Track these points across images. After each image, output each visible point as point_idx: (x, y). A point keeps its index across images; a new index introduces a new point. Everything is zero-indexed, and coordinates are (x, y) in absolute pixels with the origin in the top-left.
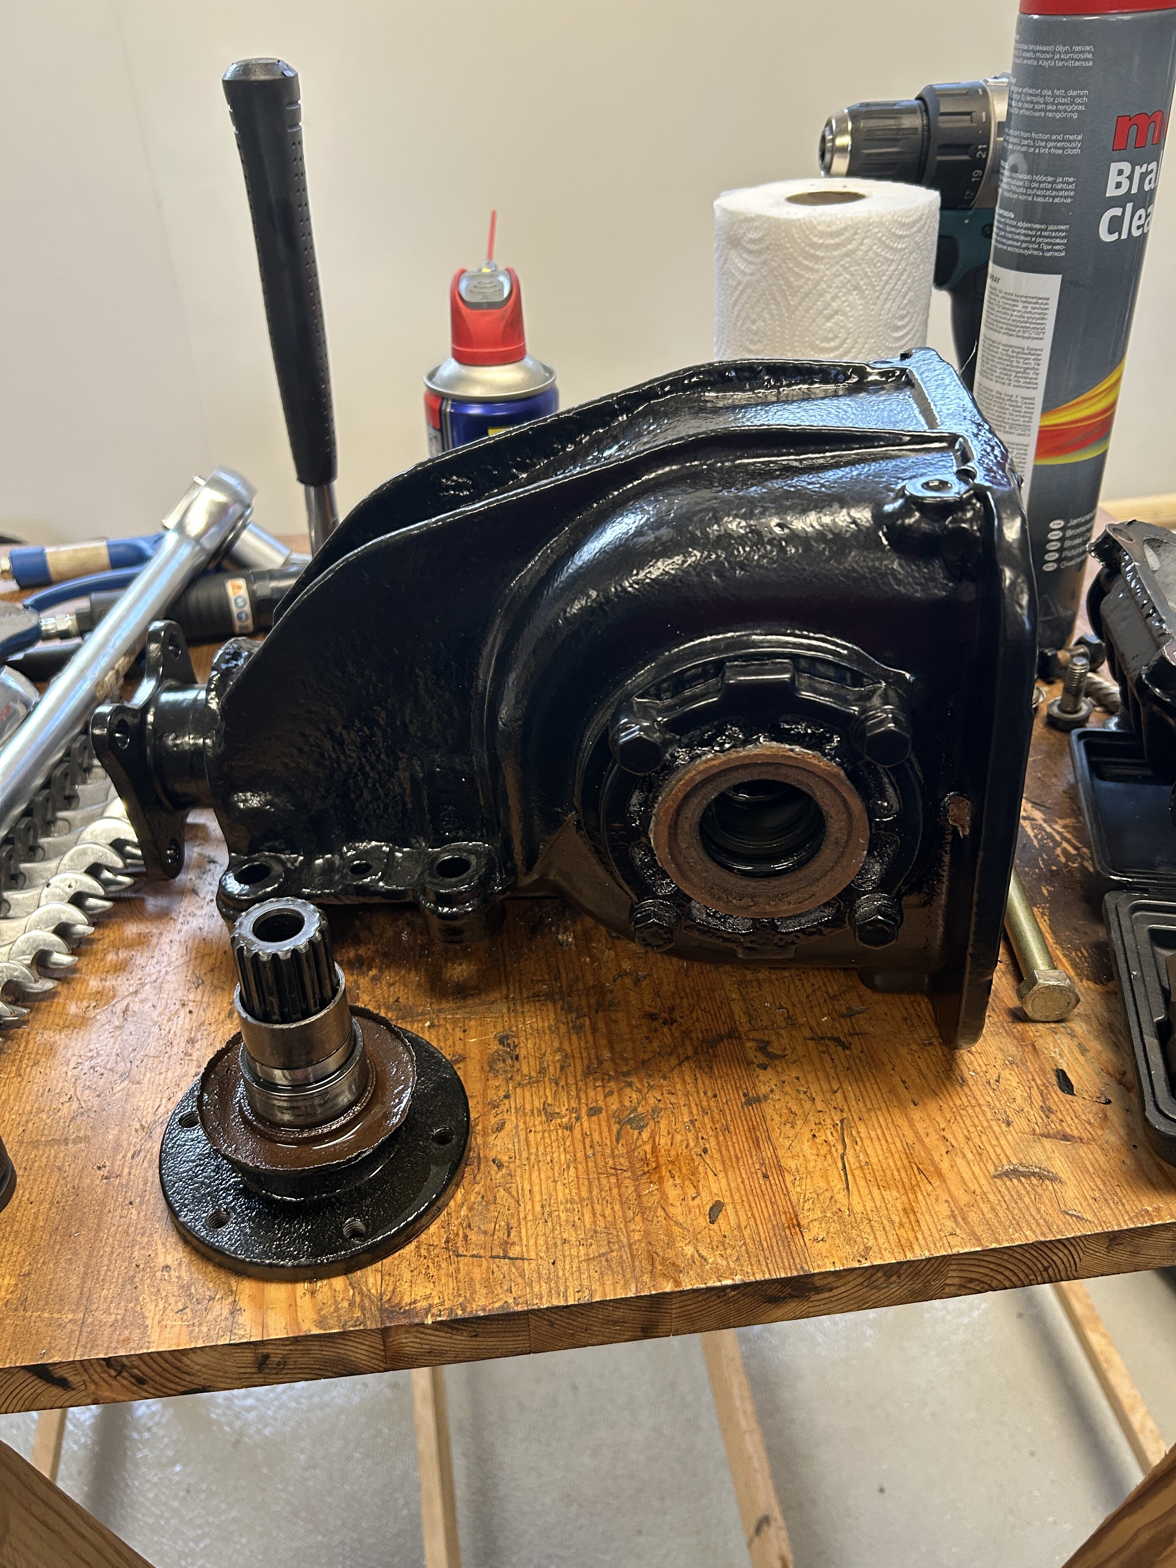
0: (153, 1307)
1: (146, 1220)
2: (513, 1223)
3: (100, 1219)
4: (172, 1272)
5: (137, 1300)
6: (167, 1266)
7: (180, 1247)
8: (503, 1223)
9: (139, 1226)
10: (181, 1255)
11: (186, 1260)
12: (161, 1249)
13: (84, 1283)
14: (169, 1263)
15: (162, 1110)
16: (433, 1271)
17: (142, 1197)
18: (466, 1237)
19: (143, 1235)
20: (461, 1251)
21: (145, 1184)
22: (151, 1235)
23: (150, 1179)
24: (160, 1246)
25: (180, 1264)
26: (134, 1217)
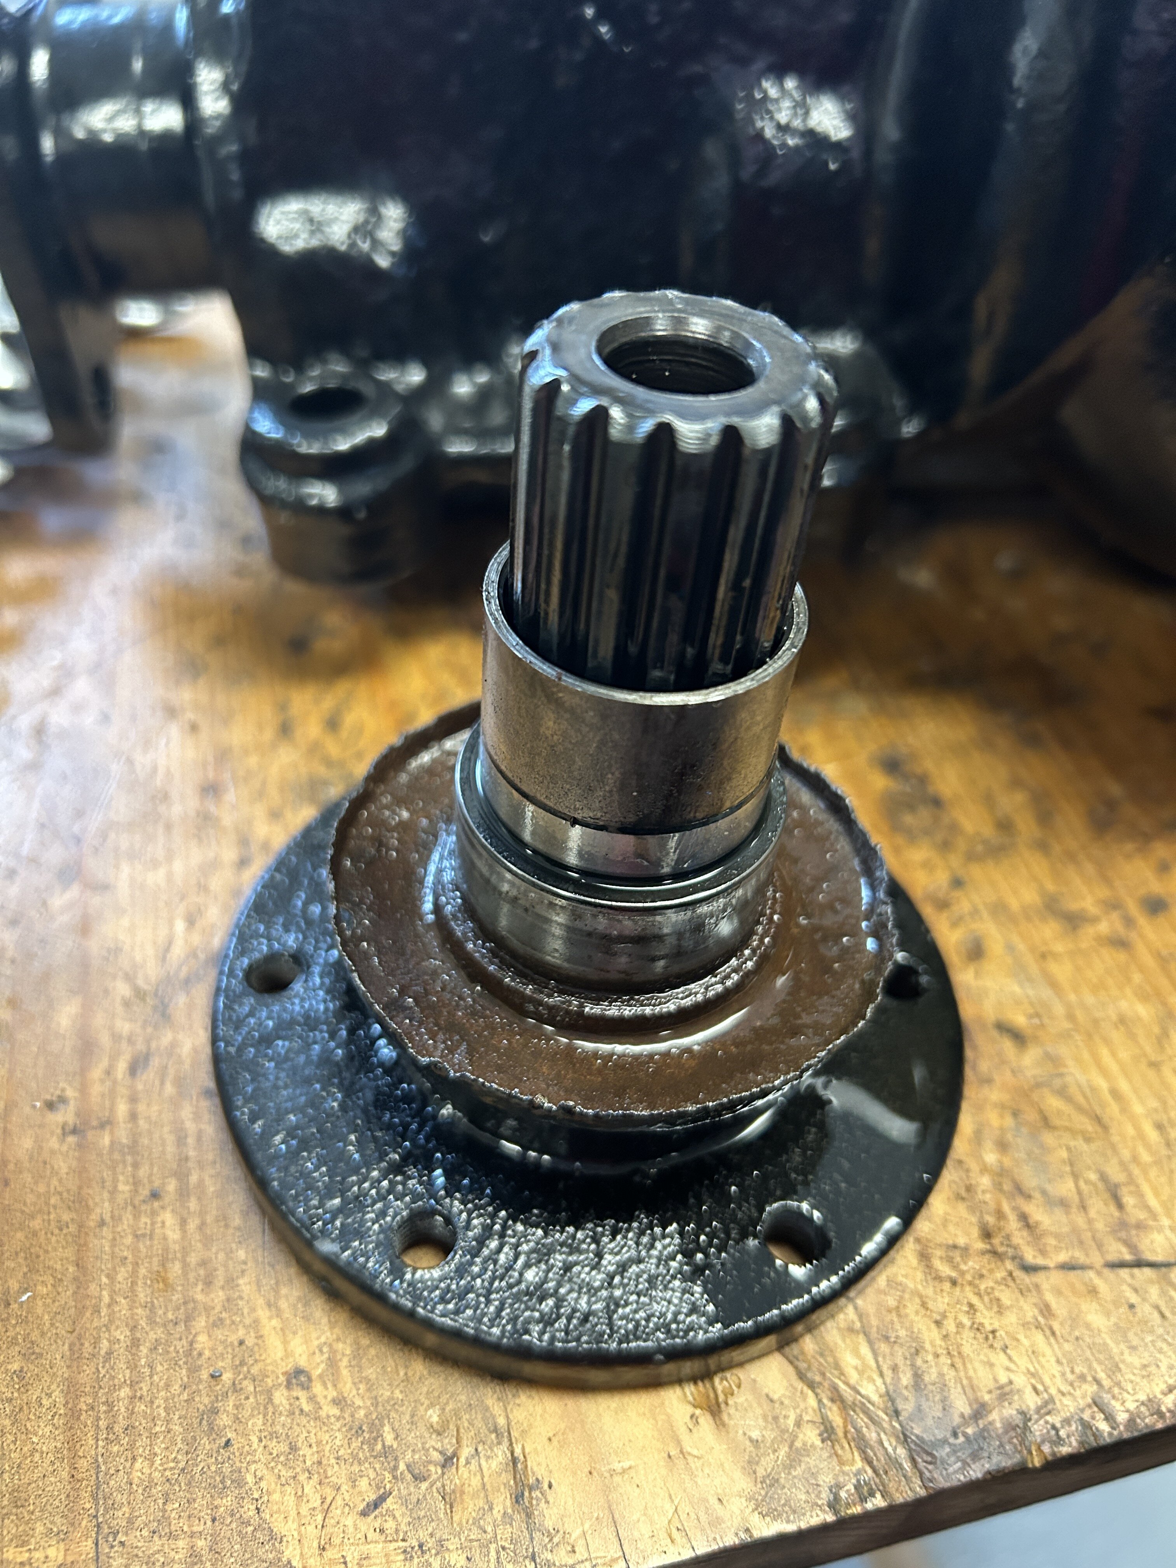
0: (290, 1500)
1: (207, 1241)
2: (1116, 1175)
3: (81, 1247)
4: (317, 1388)
5: (240, 1483)
6: (299, 1372)
7: (319, 1308)
8: (1093, 1176)
9: (193, 1259)
10: (327, 1335)
11: (345, 1348)
12: (270, 1324)
13: (73, 1444)
14: (303, 1363)
15: (178, 951)
16: (987, 1319)
17: (181, 1176)
18: (1024, 1218)
19: (208, 1283)
20: (1030, 1256)
21: (181, 1141)
22: (230, 1283)
23: (190, 1126)
24: (263, 1314)
25: (332, 1363)
26: (174, 1235)
